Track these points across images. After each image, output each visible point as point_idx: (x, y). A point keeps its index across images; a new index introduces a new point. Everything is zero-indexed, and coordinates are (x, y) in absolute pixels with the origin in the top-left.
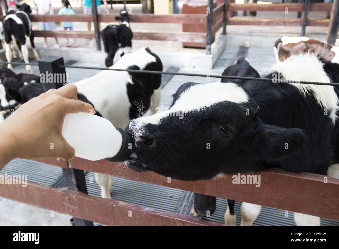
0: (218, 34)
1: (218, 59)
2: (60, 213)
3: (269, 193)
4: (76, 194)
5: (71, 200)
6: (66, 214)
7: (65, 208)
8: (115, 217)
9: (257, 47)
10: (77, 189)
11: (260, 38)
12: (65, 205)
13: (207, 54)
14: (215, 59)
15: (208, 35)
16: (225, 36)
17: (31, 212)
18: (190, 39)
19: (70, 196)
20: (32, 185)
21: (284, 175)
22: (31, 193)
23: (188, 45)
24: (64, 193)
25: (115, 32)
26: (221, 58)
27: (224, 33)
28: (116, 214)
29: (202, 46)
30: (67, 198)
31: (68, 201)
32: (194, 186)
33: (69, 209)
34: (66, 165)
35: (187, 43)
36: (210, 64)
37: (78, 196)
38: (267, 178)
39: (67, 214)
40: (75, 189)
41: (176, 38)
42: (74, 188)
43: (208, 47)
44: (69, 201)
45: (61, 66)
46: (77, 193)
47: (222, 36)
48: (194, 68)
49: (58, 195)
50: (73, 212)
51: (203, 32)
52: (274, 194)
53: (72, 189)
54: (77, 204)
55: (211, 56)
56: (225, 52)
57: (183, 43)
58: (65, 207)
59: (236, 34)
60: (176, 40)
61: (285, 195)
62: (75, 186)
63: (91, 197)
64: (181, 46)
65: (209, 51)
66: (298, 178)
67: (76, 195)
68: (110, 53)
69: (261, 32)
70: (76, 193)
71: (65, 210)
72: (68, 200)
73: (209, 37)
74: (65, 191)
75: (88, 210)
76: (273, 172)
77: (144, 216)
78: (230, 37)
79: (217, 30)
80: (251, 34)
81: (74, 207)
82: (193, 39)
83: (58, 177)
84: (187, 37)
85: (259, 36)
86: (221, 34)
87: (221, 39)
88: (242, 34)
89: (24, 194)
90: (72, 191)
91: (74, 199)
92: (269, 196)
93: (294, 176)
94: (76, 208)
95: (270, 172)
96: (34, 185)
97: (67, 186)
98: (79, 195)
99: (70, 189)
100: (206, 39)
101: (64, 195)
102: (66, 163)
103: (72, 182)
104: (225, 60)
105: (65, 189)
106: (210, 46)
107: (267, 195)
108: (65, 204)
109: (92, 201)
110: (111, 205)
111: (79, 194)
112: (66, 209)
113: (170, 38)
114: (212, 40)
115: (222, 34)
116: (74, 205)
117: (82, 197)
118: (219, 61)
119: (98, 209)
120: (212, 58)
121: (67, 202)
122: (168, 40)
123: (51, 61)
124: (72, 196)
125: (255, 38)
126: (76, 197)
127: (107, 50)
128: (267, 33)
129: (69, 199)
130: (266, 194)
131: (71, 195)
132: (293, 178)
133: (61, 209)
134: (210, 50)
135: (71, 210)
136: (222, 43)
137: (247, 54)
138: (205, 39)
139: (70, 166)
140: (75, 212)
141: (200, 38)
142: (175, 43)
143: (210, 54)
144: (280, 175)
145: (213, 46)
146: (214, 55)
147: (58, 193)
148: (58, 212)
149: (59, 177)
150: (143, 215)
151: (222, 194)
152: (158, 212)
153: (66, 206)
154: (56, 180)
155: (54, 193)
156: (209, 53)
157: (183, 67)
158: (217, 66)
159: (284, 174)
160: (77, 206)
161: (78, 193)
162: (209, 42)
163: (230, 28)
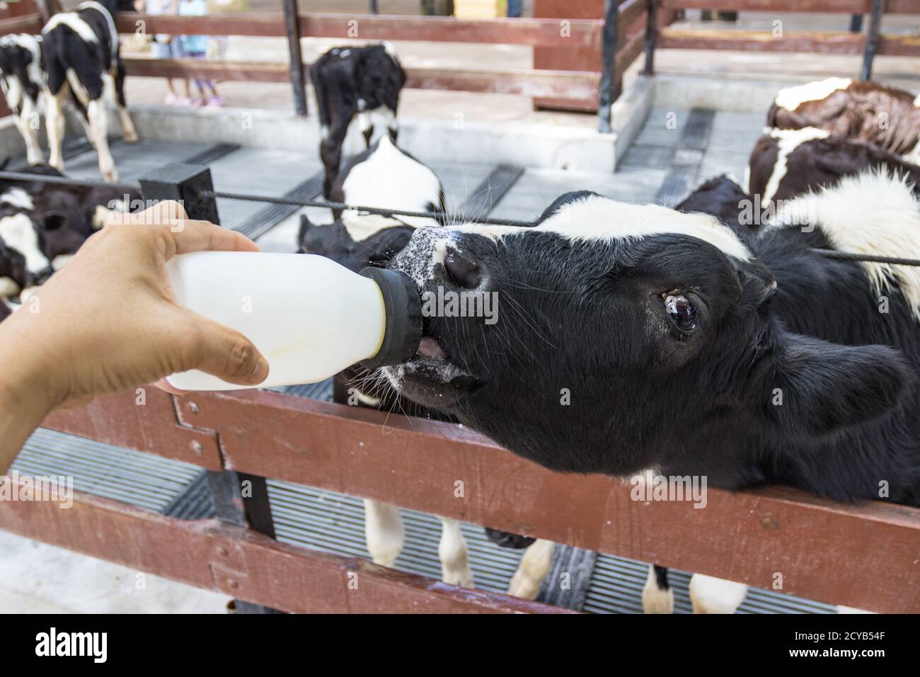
0: (631, 76)
1: (632, 144)
2: (200, 587)
3: (773, 553)
4: (243, 538)
5: (230, 555)
6: (217, 592)
7: (212, 575)
8: (351, 602)
9: (737, 111)
10: (246, 525)
11: (746, 87)
12: (213, 568)
13: (600, 131)
14: (623, 144)
15: (603, 79)
16: (651, 81)
17: (118, 578)
18: (555, 89)
19: (228, 544)
20: (122, 511)
21: (816, 507)
22: (118, 532)
23: (548, 104)
24: (210, 535)
25: (348, 67)
26: (639, 142)
27: (649, 70)
28: (353, 597)
29: (588, 107)
30: (219, 549)
31: (221, 557)
32: (570, 530)
33: (224, 578)
34: (218, 462)
35: (547, 99)
36: (609, 158)
37: (250, 545)
38: (769, 514)
39: (219, 590)
40: (241, 523)
41: (517, 85)
42: (238, 521)
43: (603, 111)
44: (226, 558)
45: (205, 194)
46: (248, 535)
47: (642, 79)
48: (565, 168)
49: (194, 540)
50: (236, 586)
51: (589, 69)
52: (788, 558)
53: (234, 525)
54: (245, 564)
55: (613, 137)
56: (652, 123)
57: (535, 99)
58: (214, 571)
59: (680, 75)
60: (516, 92)
61: (817, 561)
62: (240, 517)
63: (286, 549)
64: (529, 105)
65: (606, 123)
66: (853, 518)
67: (243, 543)
68: (334, 127)
69: (751, 69)
70: (244, 535)
71: (213, 579)
72: (222, 554)
73: (607, 83)
74: (213, 530)
75: (276, 581)
76: (787, 499)
77: (429, 604)
78: (664, 84)
79: (628, 62)
80: (722, 74)
81: (237, 573)
82: (562, 90)
83: (191, 478)
84: (546, 84)
85: (743, 79)
86: (640, 73)
87: (639, 87)
88: (699, 75)
89: (100, 535)
90: (232, 530)
91: (238, 553)
92: (774, 563)
93: (841, 512)
94: (245, 575)
95: (778, 500)
96: (128, 512)
97: (220, 516)
98: (251, 542)
99: (226, 524)
100: (598, 88)
101: (210, 542)
102: (217, 457)
103: (233, 507)
104: (651, 147)
105: (214, 523)
106: (610, 110)
107: (767, 559)
108: (214, 564)
109: (289, 559)
110: (339, 570)
111: (253, 540)
112: (216, 577)
113: (498, 85)
114: (614, 92)
115: (642, 73)
116: (239, 567)
117: (260, 548)
118: (633, 150)
119: (303, 581)
120: (616, 143)
121: (219, 560)
122: (494, 91)
123: (177, 181)
124: (234, 544)
125: (734, 87)
126: (244, 548)
127: (326, 119)
128: (767, 72)
129: (226, 553)
130: (765, 557)
131: (230, 540)
132: (840, 516)
133: (203, 578)
134: (608, 119)
135: (230, 581)
136: (641, 100)
137: (711, 129)
138: (595, 91)
139: (228, 466)
140: (241, 588)
141: (581, 86)
142: (513, 98)
143: (610, 131)
144: (805, 509)
145: (618, 107)
146: (620, 135)
147: (195, 535)
148: (194, 586)
149: (195, 476)
150: (427, 602)
151: (645, 553)
152: (468, 594)
153: (216, 569)
154: (184, 484)
155: (184, 535)
156: (606, 128)
157: (535, 166)
158: (628, 164)
159: (817, 504)
160: (247, 570)
161: (249, 537)
162: (607, 97)
163: (663, 58)
